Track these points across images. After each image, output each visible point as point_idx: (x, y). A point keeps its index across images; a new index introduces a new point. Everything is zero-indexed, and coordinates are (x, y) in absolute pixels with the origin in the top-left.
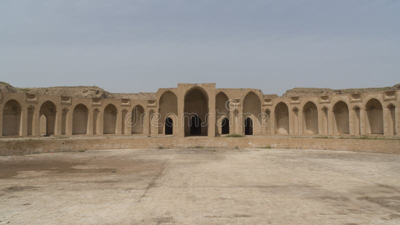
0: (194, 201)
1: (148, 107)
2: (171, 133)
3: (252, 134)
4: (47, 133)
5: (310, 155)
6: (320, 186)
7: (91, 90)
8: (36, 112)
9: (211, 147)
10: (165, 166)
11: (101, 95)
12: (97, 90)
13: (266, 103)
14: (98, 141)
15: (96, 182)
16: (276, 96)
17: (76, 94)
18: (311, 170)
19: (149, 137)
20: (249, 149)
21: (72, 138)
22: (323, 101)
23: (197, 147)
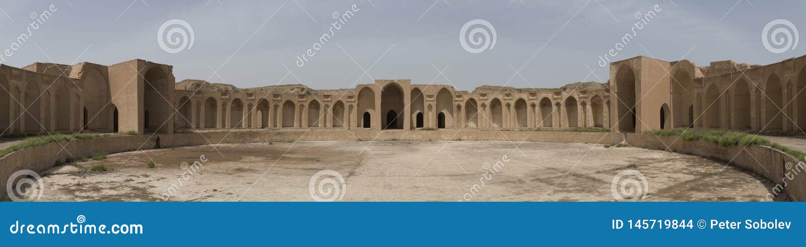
0: (391, 189)
1: (347, 102)
2: (369, 126)
3: (444, 128)
4: (262, 126)
5: (495, 146)
6: (502, 173)
7: (297, 88)
8: (254, 108)
9: (406, 140)
10: (363, 157)
11: (305, 92)
12: (302, 87)
13: (458, 99)
14: (303, 133)
15: (303, 169)
16: (466, 93)
17: (284, 91)
18: (496, 159)
19: (349, 129)
20: (441, 141)
21: (282, 130)
22: (507, 98)
23: (392, 140)
